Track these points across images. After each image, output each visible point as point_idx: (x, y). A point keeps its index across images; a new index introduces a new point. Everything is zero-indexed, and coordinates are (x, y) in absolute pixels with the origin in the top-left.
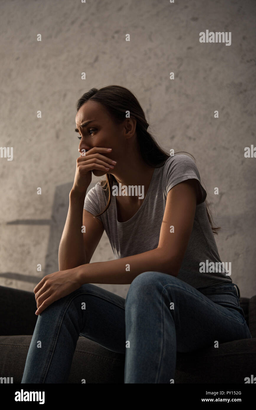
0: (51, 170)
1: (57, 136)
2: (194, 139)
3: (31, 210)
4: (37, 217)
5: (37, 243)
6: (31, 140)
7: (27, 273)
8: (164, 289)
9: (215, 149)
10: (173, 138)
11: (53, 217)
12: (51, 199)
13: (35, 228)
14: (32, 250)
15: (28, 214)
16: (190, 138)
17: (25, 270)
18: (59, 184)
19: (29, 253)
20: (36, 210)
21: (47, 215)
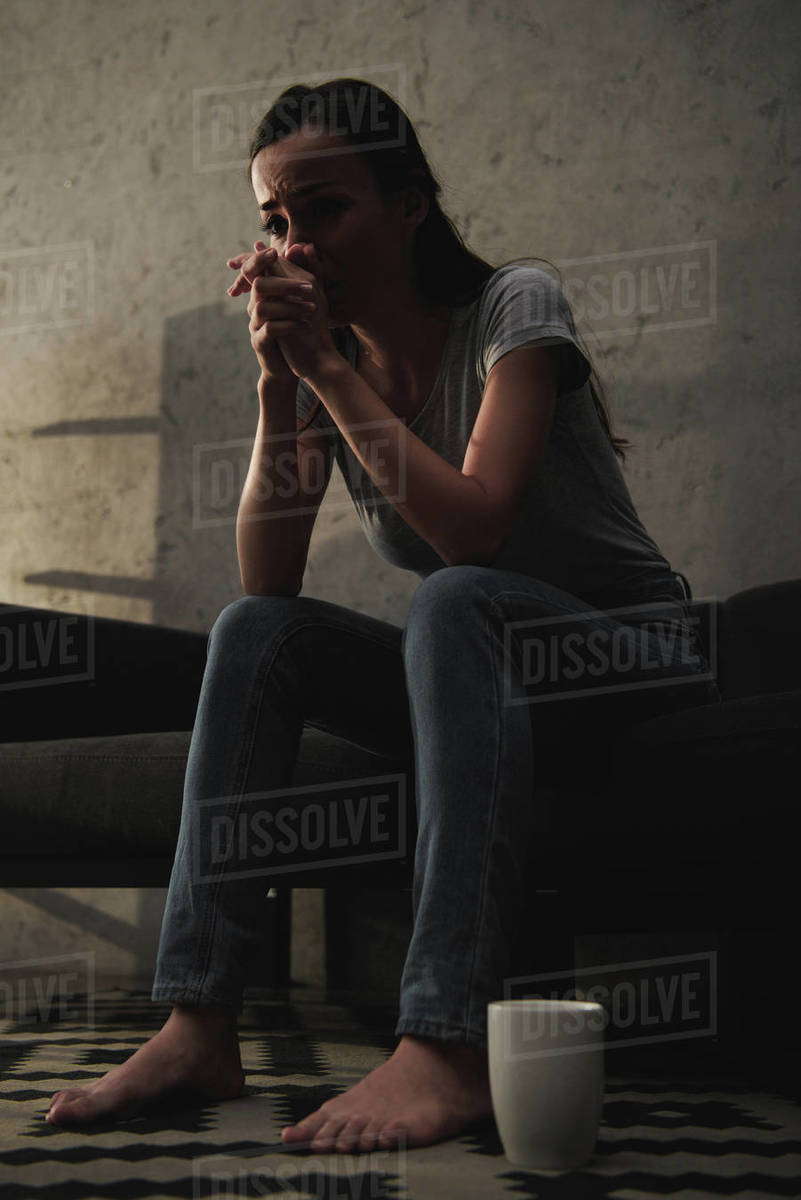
0: (146, 271)
1: (155, 168)
2: (559, 162)
3: (100, 393)
4: (119, 412)
5: (128, 486)
6: (75, 182)
7: (106, 570)
8: (493, 603)
9: (619, 188)
10: (496, 160)
11: (165, 408)
12: (154, 356)
13: (117, 442)
14: (115, 503)
15: (92, 404)
16: (547, 159)
17: (100, 562)
18: (174, 312)
19: (107, 512)
20: (114, 391)
21: (148, 404)
